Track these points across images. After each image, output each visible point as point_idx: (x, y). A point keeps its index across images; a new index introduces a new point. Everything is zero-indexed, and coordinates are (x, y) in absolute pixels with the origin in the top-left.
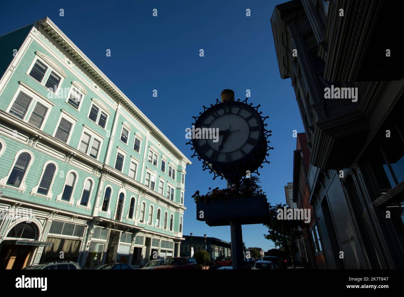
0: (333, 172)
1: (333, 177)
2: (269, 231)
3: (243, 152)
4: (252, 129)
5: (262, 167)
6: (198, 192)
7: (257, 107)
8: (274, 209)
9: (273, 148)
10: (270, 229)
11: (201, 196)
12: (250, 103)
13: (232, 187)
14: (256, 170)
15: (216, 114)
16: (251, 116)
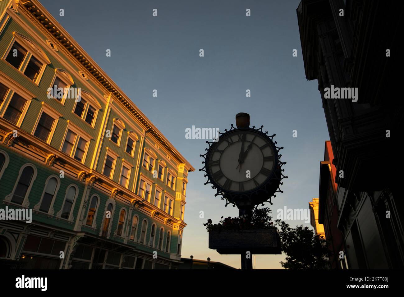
0: (365, 194)
1: (364, 199)
2: (287, 259)
3: (256, 182)
4: (266, 159)
5: (275, 196)
6: (210, 221)
7: (273, 136)
8: (293, 232)
9: (287, 177)
10: (288, 256)
11: (213, 225)
12: (266, 132)
13: (244, 217)
14: (269, 199)
15: (230, 140)
16: (266, 144)
